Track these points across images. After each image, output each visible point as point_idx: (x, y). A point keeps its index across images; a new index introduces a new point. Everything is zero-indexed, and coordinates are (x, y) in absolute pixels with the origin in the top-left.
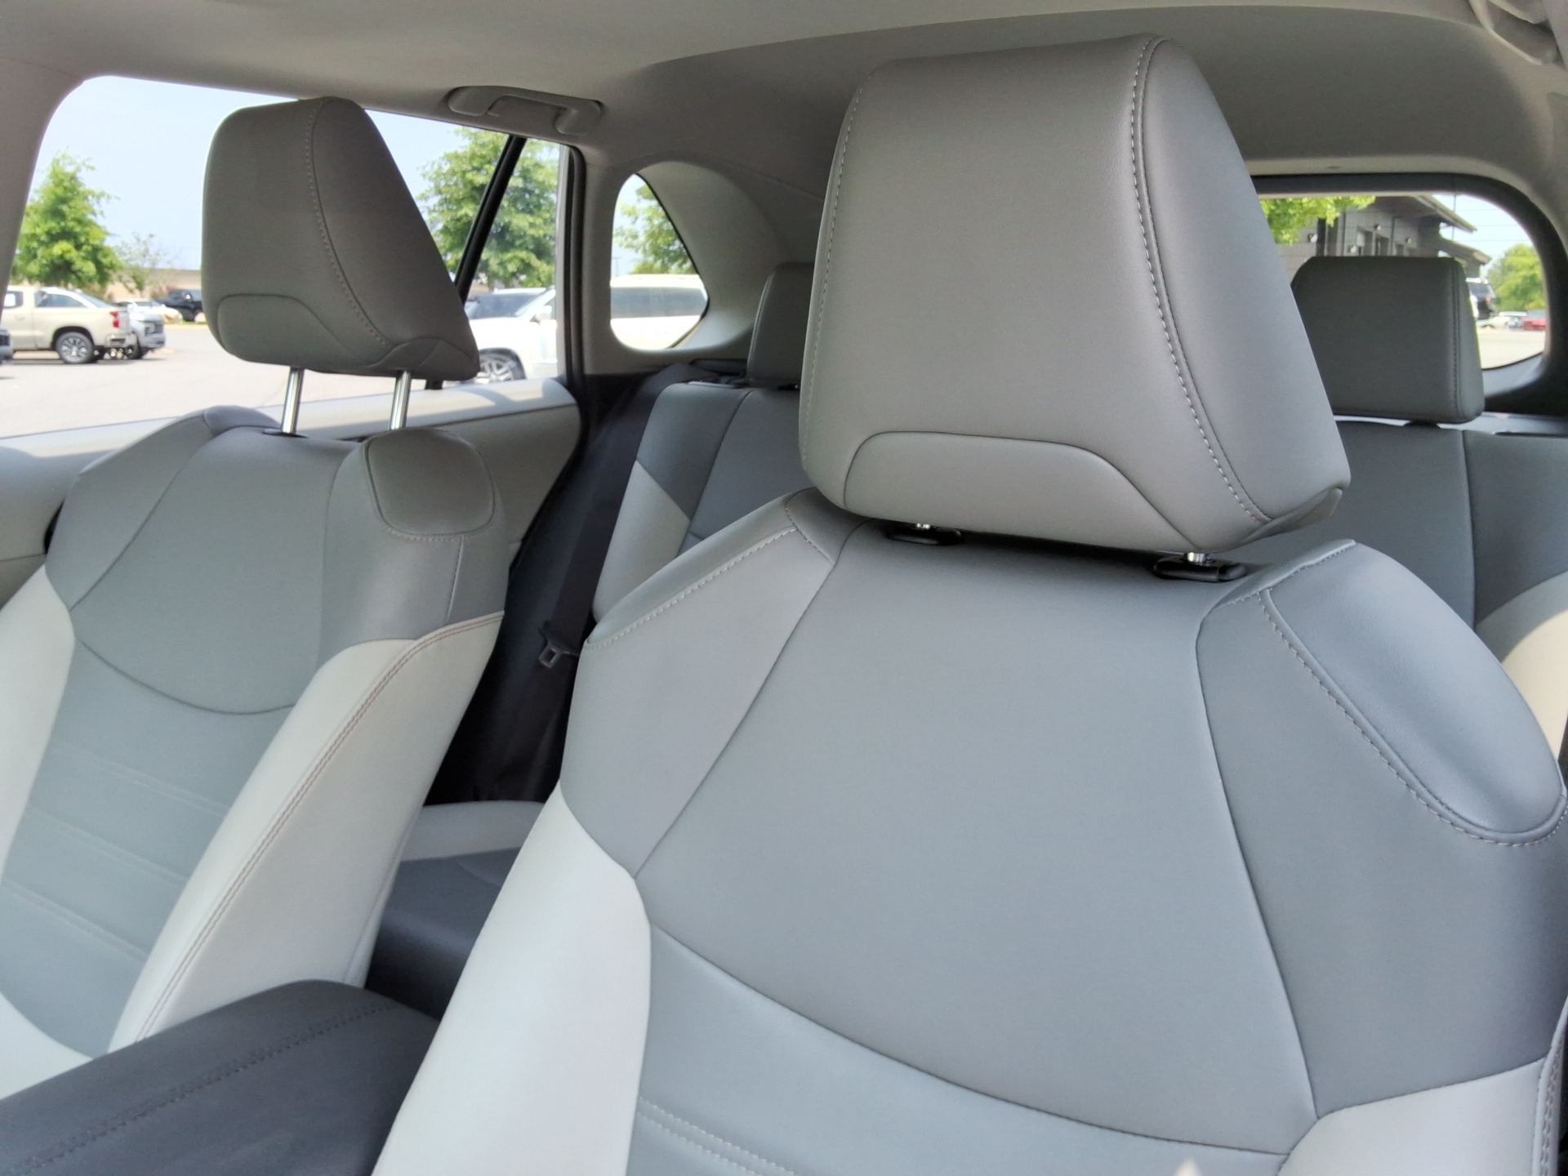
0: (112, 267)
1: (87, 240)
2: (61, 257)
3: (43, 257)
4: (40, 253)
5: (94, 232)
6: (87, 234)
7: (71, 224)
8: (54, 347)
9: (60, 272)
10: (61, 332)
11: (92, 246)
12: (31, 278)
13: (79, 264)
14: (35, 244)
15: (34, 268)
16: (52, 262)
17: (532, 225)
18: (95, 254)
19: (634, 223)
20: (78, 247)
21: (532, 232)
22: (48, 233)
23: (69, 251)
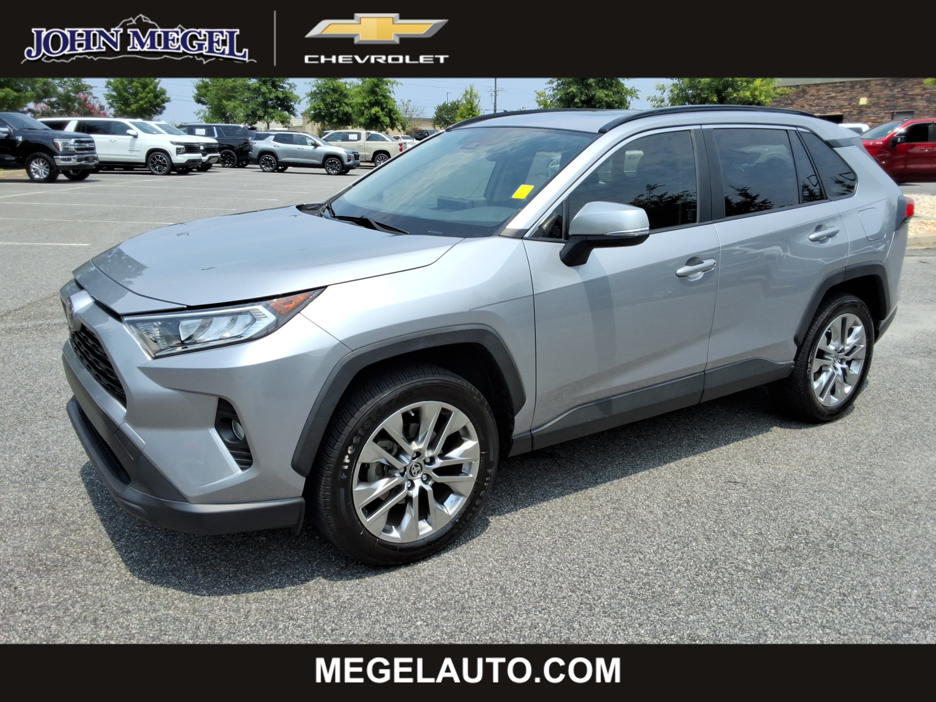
0: (397, 119)
1: (387, 106)
2: (375, 114)
3: (367, 115)
4: (365, 112)
5: (390, 102)
6: (387, 103)
7: (380, 98)
8: (373, 161)
9: (373, 123)
10: (377, 153)
11: (389, 109)
12: (361, 125)
13: (382, 118)
14: (363, 108)
15: (362, 120)
16: (371, 116)
17: (607, 95)
18: (390, 113)
19: (662, 94)
20: (382, 109)
21: (606, 99)
22: (369, 102)
23: (378, 112)
